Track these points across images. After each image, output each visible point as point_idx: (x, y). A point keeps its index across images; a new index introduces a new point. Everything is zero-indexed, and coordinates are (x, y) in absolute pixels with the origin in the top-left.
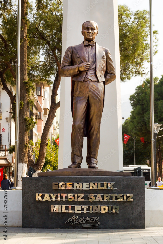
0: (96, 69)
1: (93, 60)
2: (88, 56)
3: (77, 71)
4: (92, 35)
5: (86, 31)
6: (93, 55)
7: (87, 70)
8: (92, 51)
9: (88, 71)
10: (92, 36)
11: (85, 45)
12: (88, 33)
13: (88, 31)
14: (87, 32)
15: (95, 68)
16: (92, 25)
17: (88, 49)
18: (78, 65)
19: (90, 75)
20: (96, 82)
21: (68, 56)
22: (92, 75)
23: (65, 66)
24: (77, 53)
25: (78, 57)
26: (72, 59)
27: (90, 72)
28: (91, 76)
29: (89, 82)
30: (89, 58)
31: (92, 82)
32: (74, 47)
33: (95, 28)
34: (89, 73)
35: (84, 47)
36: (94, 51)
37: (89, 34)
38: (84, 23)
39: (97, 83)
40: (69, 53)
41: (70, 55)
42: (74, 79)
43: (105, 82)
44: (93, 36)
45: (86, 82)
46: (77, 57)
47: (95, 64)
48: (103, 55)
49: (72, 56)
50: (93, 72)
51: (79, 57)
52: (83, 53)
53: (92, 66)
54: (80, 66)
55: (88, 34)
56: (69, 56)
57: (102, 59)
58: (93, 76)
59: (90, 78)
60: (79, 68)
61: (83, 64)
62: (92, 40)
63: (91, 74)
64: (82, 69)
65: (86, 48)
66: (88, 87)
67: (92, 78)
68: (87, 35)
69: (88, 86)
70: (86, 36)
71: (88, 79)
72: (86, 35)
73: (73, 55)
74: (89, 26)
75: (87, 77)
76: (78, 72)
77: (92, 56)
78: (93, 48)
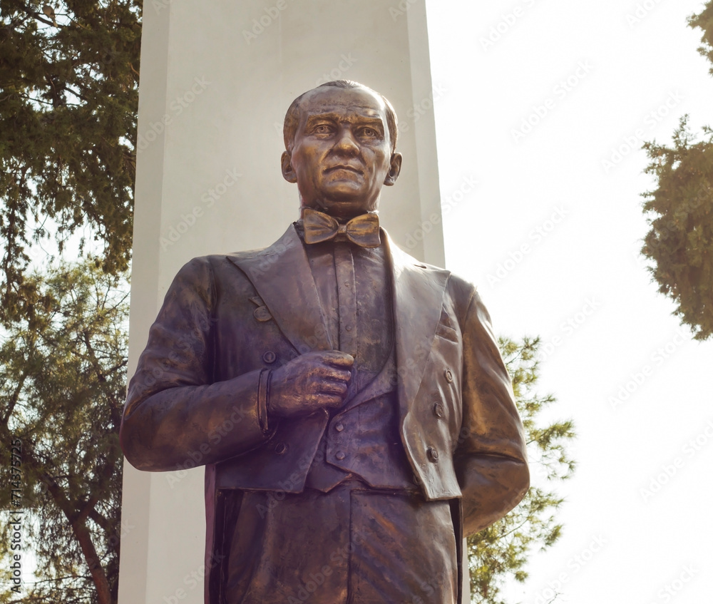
0: (402, 403)
1: (373, 338)
2: (333, 314)
3: (253, 412)
4: (361, 172)
5: (318, 146)
6: (372, 304)
7: (334, 410)
8: (363, 284)
9: (338, 418)
10: (360, 178)
11: (309, 241)
12: (332, 153)
13: (331, 145)
14: (326, 151)
15: (393, 398)
16: (357, 101)
17: (335, 266)
18: (266, 373)
19: (355, 445)
20: (398, 502)
21: (185, 322)
22: (366, 447)
23: (160, 387)
24: (256, 293)
25: (264, 323)
26: (212, 337)
27: (353, 424)
28: (363, 457)
29: (343, 498)
30: (343, 325)
31: (367, 500)
32: (229, 260)
33: (380, 124)
34: (346, 430)
35: (303, 252)
36: (378, 281)
37: (342, 163)
38: (300, 97)
39: (408, 509)
40: (190, 298)
41: (199, 311)
42: (230, 483)
43: (462, 509)
44: (367, 180)
45: (324, 500)
46: (255, 318)
47: (390, 365)
48: (443, 313)
49: (213, 315)
50: (378, 427)
51: (267, 317)
52: (301, 292)
53: (368, 385)
54: (275, 379)
55: (336, 161)
56: (190, 318)
57: (437, 337)
58: (375, 450)
59: (354, 466)
60: (269, 394)
61: (300, 365)
62: (357, 204)
63: (363, 438)
64: (293, 401)
65: (317, 260)
66: (342, 536)
67: (373, 467)
68: (328, 171)
69: (340, 528)
70: (321, 177)
71: (341, 478)
72: (314, 171)
73: (221, 311)
74: (339, 112)
75: (329, 460)
76: (262, 424)
77: (364, 311)
78: (372, 264)
